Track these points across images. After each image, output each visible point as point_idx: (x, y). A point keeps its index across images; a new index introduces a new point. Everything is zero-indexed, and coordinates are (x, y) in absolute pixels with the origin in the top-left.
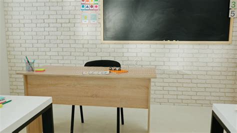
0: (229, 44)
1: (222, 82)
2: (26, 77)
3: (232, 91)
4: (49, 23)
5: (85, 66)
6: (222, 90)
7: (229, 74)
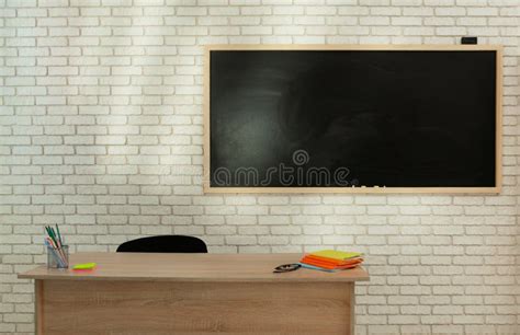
0: (497, 194)
1: (488, 280)
2: (41, 284)
3: (511, 300)
4: (74, 146)
5: (118, 251)
6: (489, 300)
7: (502, 262)
